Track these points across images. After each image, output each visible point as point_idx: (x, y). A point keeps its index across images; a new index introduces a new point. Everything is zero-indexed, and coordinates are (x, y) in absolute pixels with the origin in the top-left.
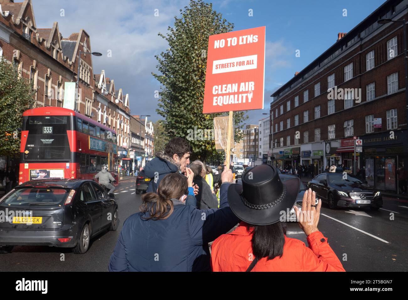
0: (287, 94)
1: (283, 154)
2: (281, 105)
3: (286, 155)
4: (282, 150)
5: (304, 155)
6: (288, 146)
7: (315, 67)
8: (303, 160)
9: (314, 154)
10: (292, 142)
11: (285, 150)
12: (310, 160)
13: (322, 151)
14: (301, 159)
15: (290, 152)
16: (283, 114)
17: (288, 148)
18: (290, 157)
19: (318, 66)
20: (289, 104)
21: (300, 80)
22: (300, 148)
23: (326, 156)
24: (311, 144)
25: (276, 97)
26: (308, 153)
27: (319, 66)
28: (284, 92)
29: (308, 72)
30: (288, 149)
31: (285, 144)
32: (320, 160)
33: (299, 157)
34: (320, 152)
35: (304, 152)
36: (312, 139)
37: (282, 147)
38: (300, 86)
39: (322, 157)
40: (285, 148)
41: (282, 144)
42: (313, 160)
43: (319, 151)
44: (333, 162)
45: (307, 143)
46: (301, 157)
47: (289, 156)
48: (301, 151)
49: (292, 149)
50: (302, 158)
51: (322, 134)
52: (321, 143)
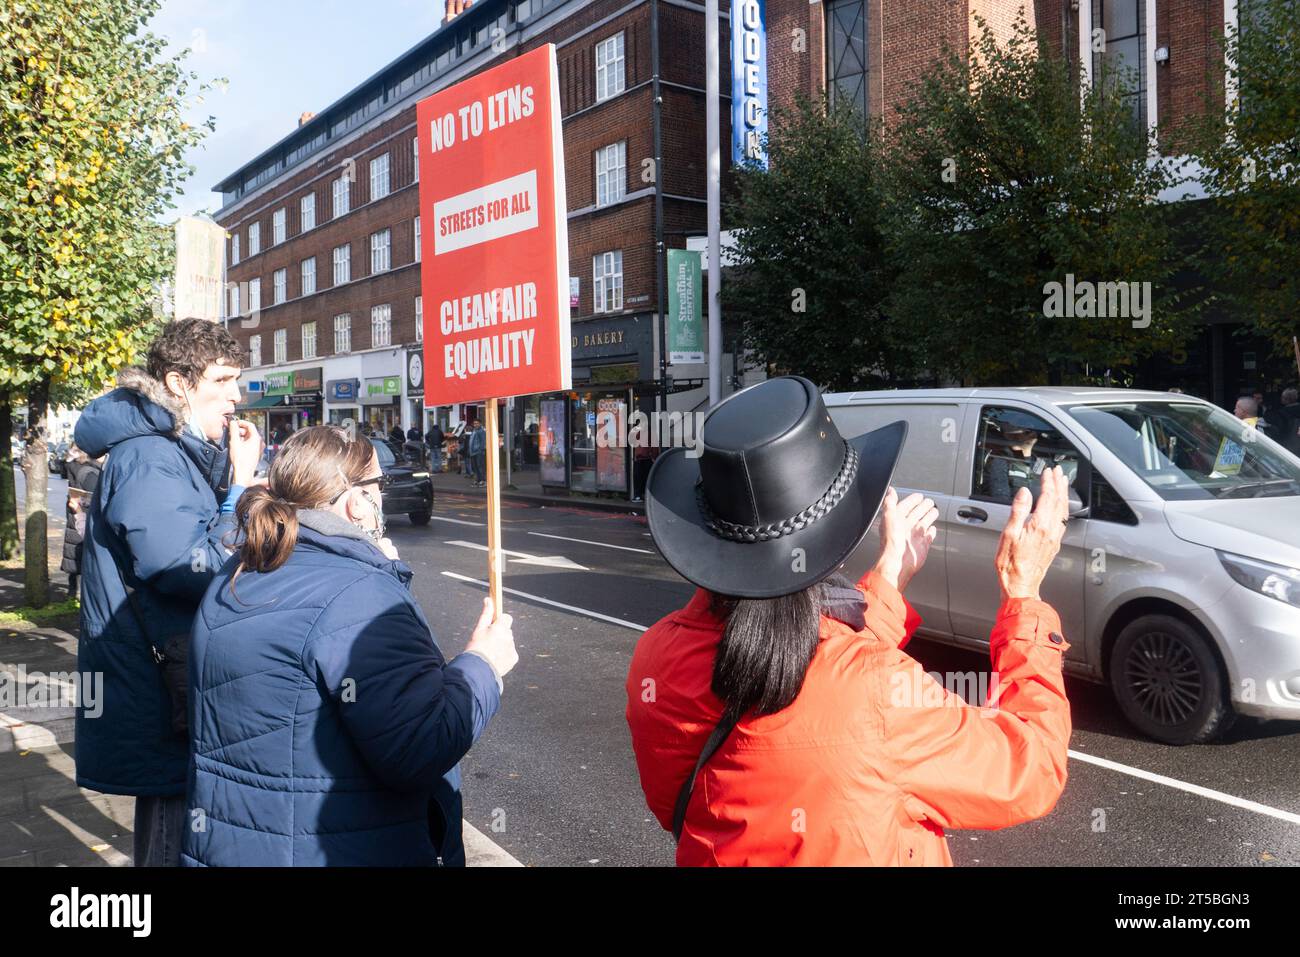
0: (274, 185)
1: (260, 391)
2: (251, 222)
3: (272, 394)
4: (258, 376)
5: (338, 392)
6: (280, 366)
7: (370, 101)
8: (331, 411)
9: (372, 391)
10: (294, 351)
11: (268, 377)
12: (357, 409)
13: (395, 378)
14: (327, 407)
15: (286, 384)
16: (257, 256)
17: (281, 370)
18: (287, 401)
19: (381, 98)
20: (280, 219)
21: (320, 140)
22: (321, 369)
23: (409, 395)
24: (360, 357)
25: (233, 193)
26: (350, 388)
27: (386, 100)
28: (262, 177)
29: (347, 116)
30: (279, 374)
31: (268, 356)
32: (389, 409)
33: (319, 399)
34: (391, 384)
35: (338, 384)
36: (361, 340)
37: (256, 369)
38: (321, 161)
39: (397, 399)
40: (270, 372)
41: (256, 357)
42: (367, 408)
43: (386, 379)
44: (431, 413)
45: (345, 354)
46: (325, 401)
47: (283, 397)
48: (326, 379)
49: (294, 373)
50: (329, 402)
51: (395, 322)
52: (394, 355)
